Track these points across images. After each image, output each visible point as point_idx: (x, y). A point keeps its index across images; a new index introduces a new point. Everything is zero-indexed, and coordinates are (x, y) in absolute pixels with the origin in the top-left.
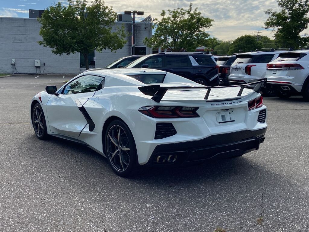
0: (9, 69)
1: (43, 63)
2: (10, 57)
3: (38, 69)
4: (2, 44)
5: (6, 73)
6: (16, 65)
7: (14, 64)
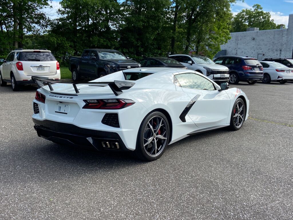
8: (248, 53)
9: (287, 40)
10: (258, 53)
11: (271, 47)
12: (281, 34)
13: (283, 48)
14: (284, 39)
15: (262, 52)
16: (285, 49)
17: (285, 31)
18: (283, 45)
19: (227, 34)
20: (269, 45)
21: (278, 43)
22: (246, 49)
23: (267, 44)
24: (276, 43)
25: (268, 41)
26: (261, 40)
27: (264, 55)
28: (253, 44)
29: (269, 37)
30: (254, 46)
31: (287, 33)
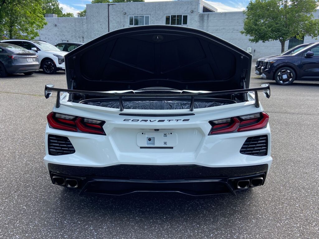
1: (254, 50)
8: (51, 39)
9: (87, 28)
10: (62, 39)
11: (74, 34)
12: (81, 22)
14: (85, 26)
15: (66, 38)
16: (86, 36)
17: (84, 20)
18: (85, 32)
19: (42, 19)
20: (71, 32)
21: (79, 31)
22: (49, 35)
23: (69, 31)
24: (78, 31)
25: (70, 28)
26: (63, 27)
27: (68, 41)
28: (56, 31)
29: (71, 25)
30: (56, 32)
31: (86, 22)
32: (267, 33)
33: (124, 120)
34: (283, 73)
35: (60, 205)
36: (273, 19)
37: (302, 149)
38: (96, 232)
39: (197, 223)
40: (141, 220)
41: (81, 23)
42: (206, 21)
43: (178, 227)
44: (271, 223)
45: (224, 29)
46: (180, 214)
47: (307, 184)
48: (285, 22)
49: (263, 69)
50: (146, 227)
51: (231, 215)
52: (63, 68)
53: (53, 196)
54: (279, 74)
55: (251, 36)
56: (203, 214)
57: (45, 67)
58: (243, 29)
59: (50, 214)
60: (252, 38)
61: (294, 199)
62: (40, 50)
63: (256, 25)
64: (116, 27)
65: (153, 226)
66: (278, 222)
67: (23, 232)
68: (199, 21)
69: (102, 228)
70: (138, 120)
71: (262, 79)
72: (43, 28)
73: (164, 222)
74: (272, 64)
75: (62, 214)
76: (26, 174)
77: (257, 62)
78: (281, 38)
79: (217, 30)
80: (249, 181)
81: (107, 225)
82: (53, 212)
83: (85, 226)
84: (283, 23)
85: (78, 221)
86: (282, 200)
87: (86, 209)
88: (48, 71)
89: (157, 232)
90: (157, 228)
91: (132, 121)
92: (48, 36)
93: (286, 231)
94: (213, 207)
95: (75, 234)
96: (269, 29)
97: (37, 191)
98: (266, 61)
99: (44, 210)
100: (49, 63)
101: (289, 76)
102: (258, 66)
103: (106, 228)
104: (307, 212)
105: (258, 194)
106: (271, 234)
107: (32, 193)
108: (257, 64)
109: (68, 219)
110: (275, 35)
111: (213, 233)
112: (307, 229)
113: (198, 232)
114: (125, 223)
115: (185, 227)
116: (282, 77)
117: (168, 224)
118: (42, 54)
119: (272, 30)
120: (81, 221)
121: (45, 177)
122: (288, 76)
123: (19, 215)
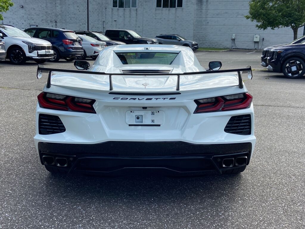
0: (229, 44)
1: (262, 38)
2: (231, 32)
3: (256, 45)
4: (226, 19)
5: (226, 47)
6: (236, 40)
7: (234, 39)
8: (17, 23)
9: (61, 11)
10: (29, 24)
11: (45, 17)
12: (54, 3)
13: (58, 19)
14: (58, 8)
15: (35, 22)
16: (60, 20)
18: (58, 16)
20: (41, 15)
21: (52, 13)
23: (39, 14)
25: (40, 11)
26: (32, 9)
27: (37, 26)
28: (23, 13)
29: (41, 6)
30: (23, 15)
31: (60, 3)
32: (277, 18)
33: (114, 99)
34: (292, 64)
35: (46, 189)
36: (284, 2)
37: (300, 141)
38: (84, 211)
39: (184, 204)
40: (129, 202)
41: (54, 5)
42: (205, 3)
43: (165, 207)
44: (257, 203)
45: (226, 13)
46: (167, 197)
47: (299, 172)
48: (297, 5)
49: (269, 59)
50: (134, 207)
51: (218, 197)
52: (33, 58)
53: (38, 182)
54: (288, 65)
55: (258, 21)
56: (191, 196)
57: (12, 57)
58: (249, 14)
59: (37, 197)
60: (259, 24)
61: (283, 184)
62: (7, 36)
63: (264, 8)
64: (96, 10)
65: (141, 206)
66: (264, 202)
67: (11, 211)
68: (197, 4)
69: (90, 208)
70: (127, 98)
71: (269, 71)
72: (8, 9)
73: (152, 203)
74: (278, 54)
75: (49, 196)
76: (6, 163)
77: (263, 52)
78: (293, 24)
79: (217, 15)
80: (233, 159)
81: (95, 205)
82: (40, 195)
83: (72, 206)
84: (296, 7)
85: (65, 203)
86: (271, 185)
87: (73, 193)
88: (15, 61)
89: (145, 211)
90: (145, 208)
91: (121, 99)
92: (13, 19)
93: (271, 209)
94: (202, 191)
95: (64, 212)
96: (279, 13)
97: (21, 178)
98: (272, 50)
99: (30, 194)
100: (17, 51)
101: (299, 67)
102: (265, 57)
103: (94, 208)
104: (294, 195)
105: (247, 180)
106: (255, 212)
107: (15, 180)
108: (263, 55)
109: (55, 201)
110: (287, 21)
111: (199, 211)
112: (291, 208)
113: (185, 211)
114: (113, 204)
115: (173, 207)
116: (291, 69)
117: (156, 204)
118: (9, 41)
119: (283, 15)
120: (69, 202)
121: (28, 166)
122: (297, 68)
123: (5, 197)
